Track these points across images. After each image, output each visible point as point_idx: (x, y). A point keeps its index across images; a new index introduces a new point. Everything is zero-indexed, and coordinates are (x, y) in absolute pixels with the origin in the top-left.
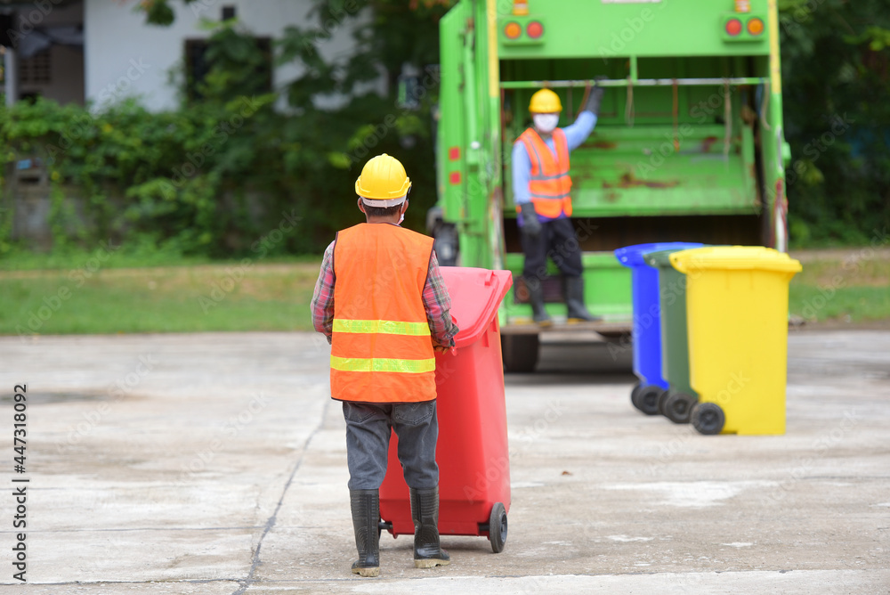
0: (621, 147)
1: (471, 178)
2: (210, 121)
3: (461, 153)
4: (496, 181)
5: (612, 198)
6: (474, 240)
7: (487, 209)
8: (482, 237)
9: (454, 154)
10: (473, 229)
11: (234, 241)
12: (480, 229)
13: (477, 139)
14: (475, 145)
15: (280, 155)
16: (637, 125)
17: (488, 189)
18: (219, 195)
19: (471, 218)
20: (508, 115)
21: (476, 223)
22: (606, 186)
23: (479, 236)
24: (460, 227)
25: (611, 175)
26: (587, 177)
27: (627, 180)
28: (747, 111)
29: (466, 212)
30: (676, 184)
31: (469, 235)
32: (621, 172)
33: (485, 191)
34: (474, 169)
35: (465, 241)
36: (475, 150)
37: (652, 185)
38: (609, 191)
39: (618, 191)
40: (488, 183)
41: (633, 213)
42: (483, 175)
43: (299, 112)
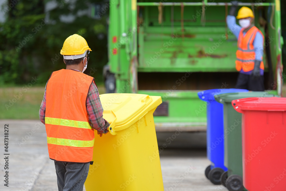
0: (198, 37)
1: (122, 51)
2: (17, 26)
3: (117, 39)
4: (134, 53)
5: (193, 63)
6: (123, 82)
7: (130, 67)
8: (127, 81)
9: (115, 40)
10: (122, 77)
11: (27, 77)
12: (126, 77)
13: (125, 32)
14: (124, 34)
15: (46, 40)
16: (206, 26)
17: (130, 57)
18: (21, 57)
19: (122, 72)
20: (141, 20)
21: (124, 74)
22: (190, 56)
23: (125, 81)
24: (116, 76)
25: (193, 51)
26: (181, 52)
27: (201, 54)
28: (261, 20)
29: (119, 69)
30: (226, 56)
31: (121, 80)
32: (198, 49)
33: (128, 58)
34: (123, 47)
35: (118, 82)
36: (124, 37)
37: (213, 56)
38: (191, 59)
39: (196, 59)
40: (130, 54)
41: (204, 70)
42: (128, 50)
43: (54, 22)
